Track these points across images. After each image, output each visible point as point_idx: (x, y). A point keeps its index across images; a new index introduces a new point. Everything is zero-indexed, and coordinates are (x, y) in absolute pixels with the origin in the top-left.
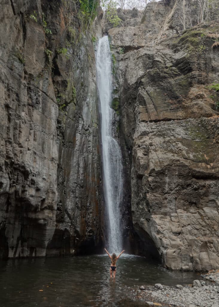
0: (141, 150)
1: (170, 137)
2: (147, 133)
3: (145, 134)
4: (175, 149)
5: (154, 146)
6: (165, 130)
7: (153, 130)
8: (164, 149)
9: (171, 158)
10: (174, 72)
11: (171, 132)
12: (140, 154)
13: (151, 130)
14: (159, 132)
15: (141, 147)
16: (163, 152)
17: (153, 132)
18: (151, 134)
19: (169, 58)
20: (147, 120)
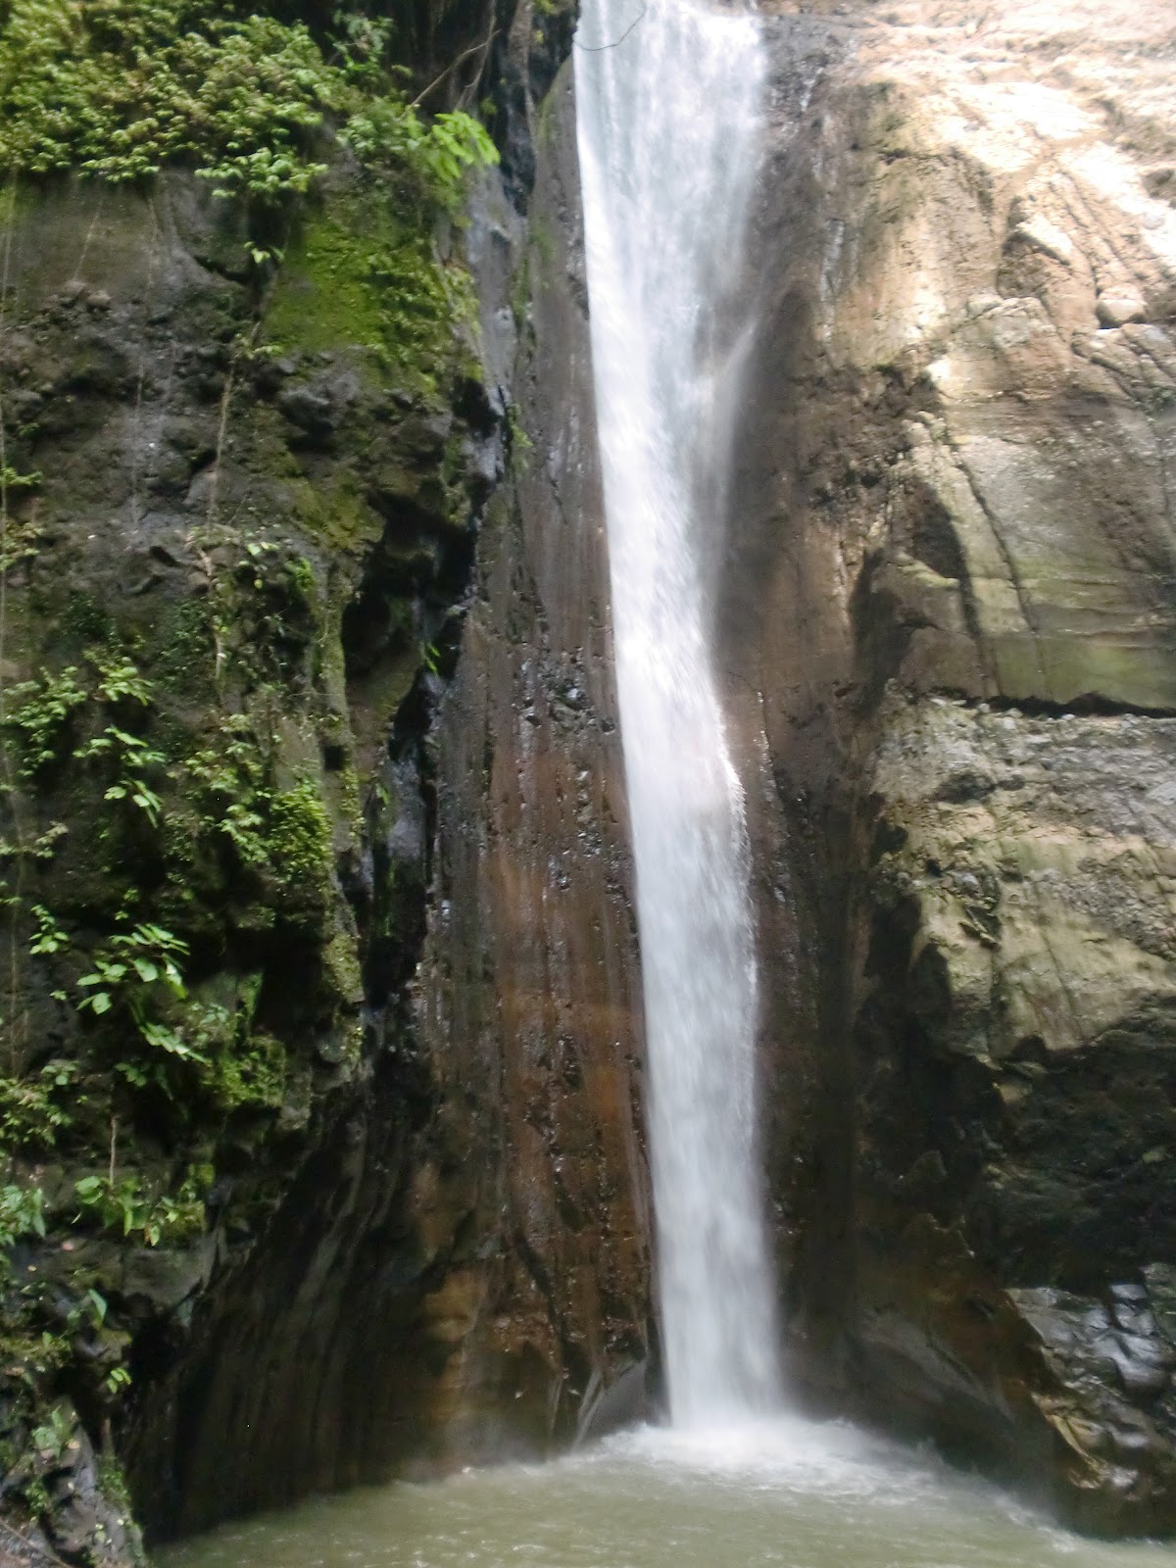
0: (949, 897)
1: (1123, 839)
2: (981, 782)
3: (965, 789)
4: (1155, 929)
5: (1026, 884)
6: (1093, 784)
7: (1018, 771)
8: (1091, 914)
9: (1137, 985)
10: (1157, 371)
11: (1124, 802)
12: (943, 925)
13: (1004, 772)
14: (1056, 789)
15: (948, 882)
16: (1086, 936)
17: (1017, 783)
18: (1003, 797)
19: (1119, 243)
20: (977, 691)
